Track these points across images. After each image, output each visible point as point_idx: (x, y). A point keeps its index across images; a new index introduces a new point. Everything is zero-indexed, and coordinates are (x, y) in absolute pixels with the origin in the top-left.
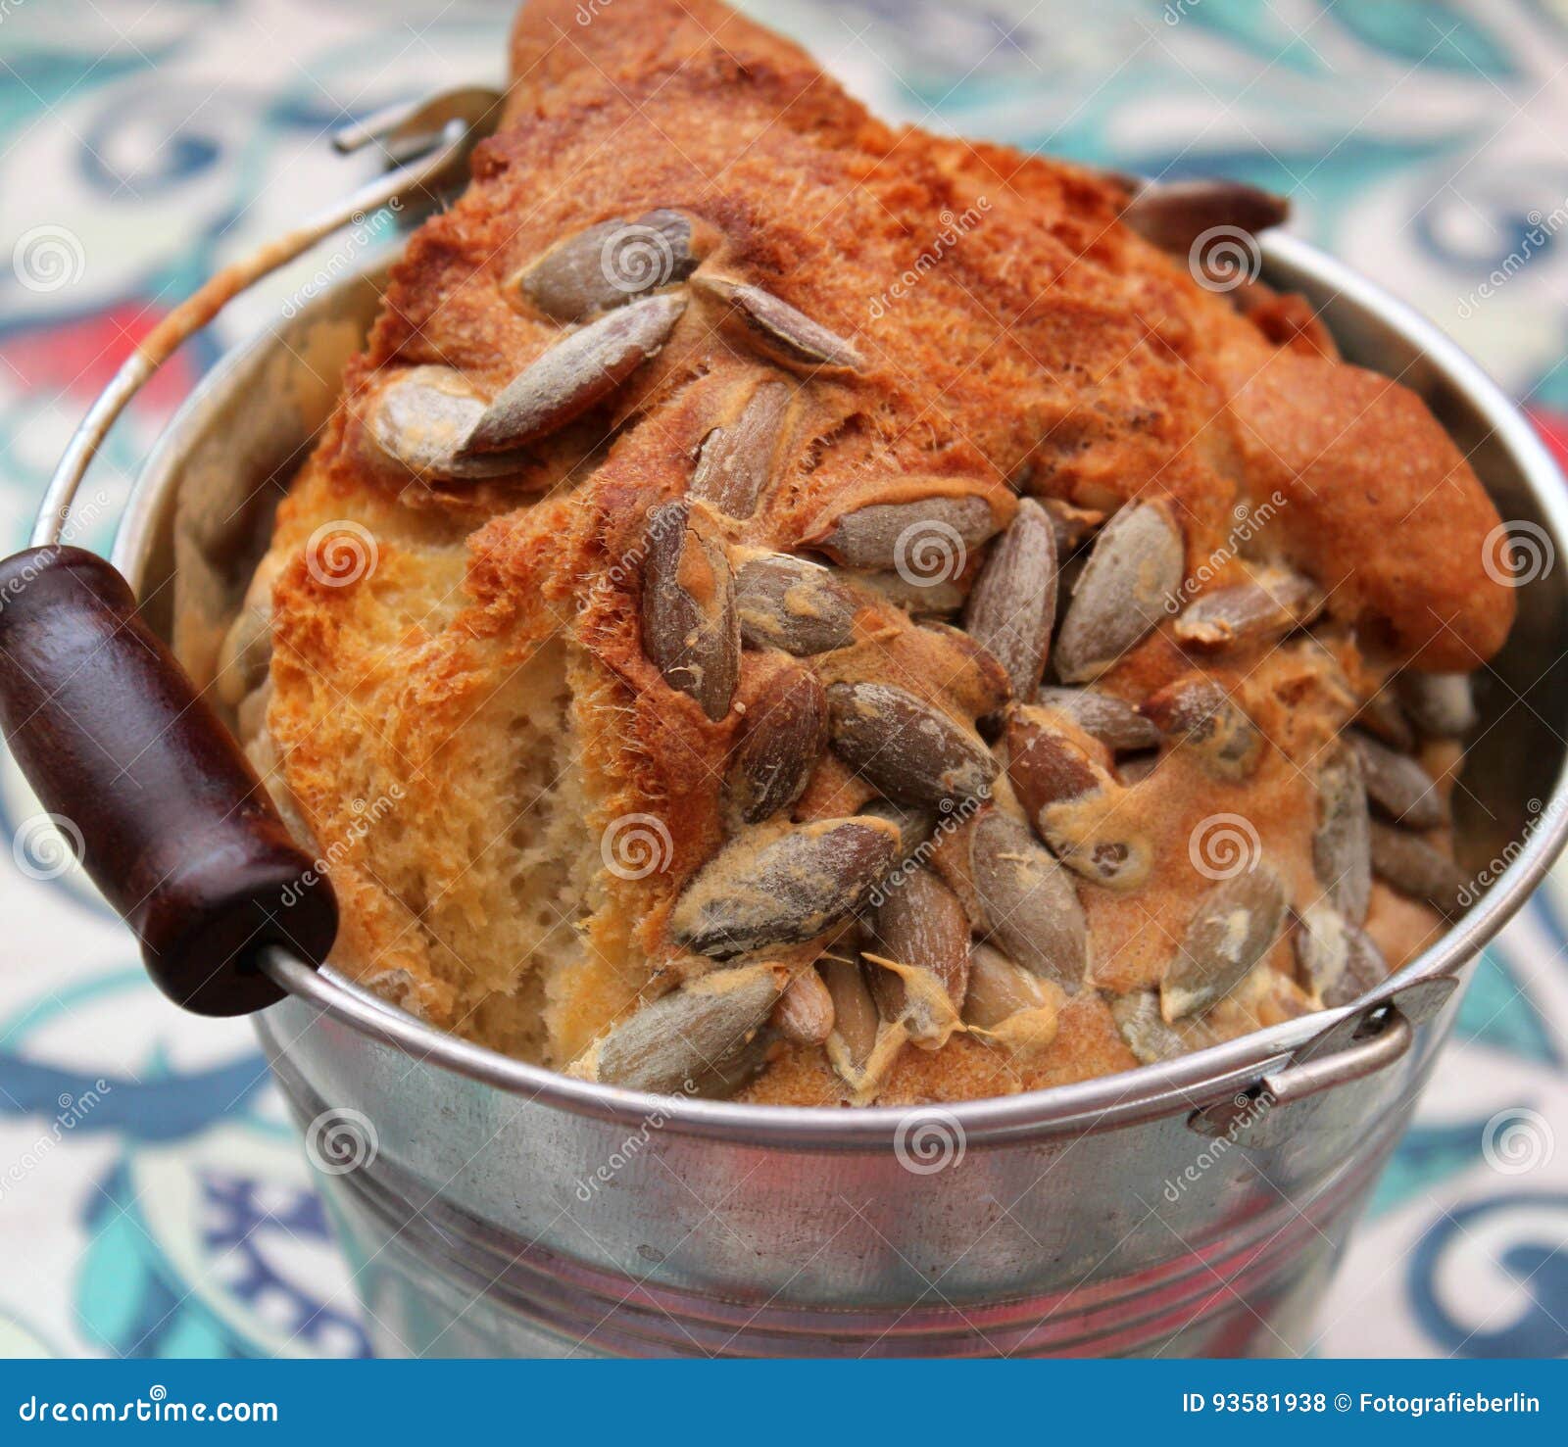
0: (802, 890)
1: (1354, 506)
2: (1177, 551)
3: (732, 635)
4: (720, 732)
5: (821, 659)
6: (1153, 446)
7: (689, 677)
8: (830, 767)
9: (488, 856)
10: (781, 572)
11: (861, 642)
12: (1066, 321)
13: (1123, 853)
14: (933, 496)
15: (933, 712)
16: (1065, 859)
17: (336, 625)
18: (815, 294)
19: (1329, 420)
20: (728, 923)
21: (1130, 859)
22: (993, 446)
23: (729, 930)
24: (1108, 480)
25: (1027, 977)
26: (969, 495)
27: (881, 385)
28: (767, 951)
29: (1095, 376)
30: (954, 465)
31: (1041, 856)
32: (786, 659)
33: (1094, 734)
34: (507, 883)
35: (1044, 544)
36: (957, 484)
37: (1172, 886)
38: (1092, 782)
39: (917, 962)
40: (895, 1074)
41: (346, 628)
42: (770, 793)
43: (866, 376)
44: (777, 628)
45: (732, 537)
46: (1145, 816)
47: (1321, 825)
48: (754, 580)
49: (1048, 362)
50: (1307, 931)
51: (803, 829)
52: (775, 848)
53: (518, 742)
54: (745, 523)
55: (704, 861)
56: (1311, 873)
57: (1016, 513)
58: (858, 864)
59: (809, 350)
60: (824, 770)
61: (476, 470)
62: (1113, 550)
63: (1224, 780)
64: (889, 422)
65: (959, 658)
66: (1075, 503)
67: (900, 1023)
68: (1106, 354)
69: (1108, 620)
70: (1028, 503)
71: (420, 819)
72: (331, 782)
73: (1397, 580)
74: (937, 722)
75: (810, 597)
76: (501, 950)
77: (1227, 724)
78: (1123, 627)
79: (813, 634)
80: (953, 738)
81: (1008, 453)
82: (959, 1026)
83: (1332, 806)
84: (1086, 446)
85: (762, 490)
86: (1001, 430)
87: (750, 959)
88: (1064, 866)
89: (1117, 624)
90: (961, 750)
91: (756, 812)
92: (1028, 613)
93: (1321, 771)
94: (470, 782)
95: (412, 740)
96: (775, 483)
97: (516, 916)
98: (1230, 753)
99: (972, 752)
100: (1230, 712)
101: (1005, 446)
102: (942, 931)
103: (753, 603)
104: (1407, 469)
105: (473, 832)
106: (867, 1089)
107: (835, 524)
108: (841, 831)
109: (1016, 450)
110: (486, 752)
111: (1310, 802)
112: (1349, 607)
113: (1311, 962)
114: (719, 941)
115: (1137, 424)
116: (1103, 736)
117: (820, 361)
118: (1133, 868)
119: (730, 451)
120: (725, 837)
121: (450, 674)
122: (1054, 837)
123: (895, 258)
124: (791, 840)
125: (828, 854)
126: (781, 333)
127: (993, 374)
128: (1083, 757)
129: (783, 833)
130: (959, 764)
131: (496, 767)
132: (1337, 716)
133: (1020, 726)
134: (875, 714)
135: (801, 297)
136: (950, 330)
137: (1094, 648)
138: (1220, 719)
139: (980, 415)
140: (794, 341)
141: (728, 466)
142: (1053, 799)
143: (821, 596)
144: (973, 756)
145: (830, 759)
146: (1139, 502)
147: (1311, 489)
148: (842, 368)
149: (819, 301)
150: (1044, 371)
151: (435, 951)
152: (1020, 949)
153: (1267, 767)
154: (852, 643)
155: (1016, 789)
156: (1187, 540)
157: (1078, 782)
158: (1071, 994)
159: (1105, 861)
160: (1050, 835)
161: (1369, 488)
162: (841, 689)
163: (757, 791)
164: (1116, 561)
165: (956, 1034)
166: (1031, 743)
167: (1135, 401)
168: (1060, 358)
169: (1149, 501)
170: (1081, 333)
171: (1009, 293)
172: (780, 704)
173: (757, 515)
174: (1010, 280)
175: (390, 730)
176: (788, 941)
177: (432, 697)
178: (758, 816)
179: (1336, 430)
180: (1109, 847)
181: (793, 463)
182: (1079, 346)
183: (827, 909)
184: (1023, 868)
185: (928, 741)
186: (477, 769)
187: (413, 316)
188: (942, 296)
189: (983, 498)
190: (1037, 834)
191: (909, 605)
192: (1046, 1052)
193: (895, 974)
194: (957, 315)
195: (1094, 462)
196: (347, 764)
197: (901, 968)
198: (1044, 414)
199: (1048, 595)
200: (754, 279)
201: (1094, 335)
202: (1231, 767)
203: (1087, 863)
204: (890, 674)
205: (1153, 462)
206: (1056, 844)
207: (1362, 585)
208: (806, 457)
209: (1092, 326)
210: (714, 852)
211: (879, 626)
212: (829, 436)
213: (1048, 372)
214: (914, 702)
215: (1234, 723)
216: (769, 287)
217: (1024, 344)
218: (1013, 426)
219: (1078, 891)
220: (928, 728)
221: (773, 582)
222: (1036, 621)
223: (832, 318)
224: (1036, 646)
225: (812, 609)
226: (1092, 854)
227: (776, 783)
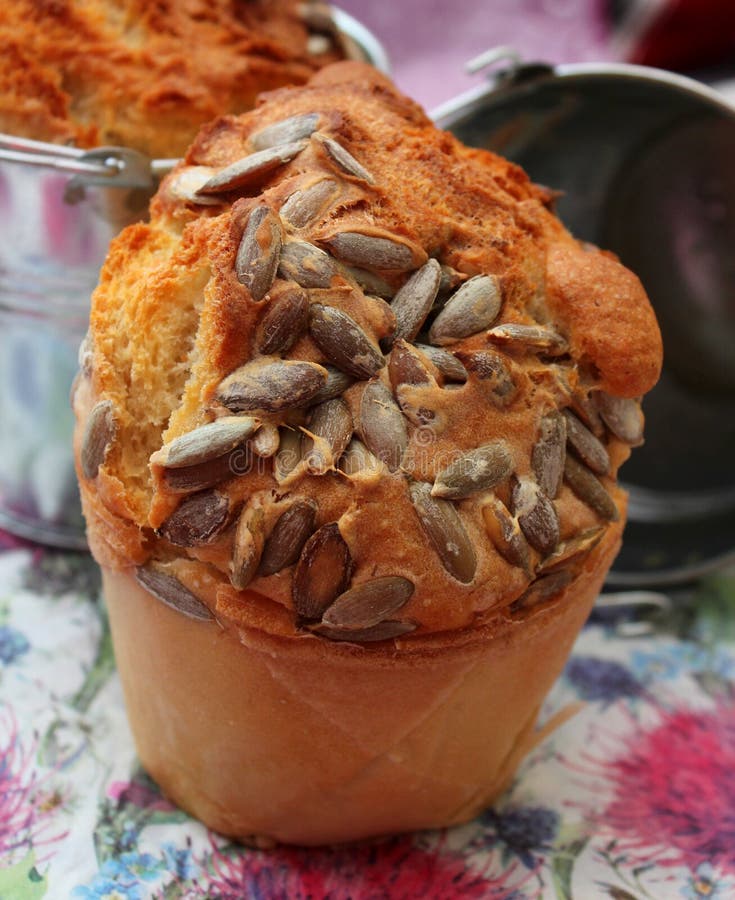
0: (275, 386)
1: (586, 305)
2: (498, 299)
3: (273, 266)
4: (255, 305)
5: (313, 291)
6: (501, 255)
7: (248, 278)
8: (306, 341)
9: (160, 360)
10: (304, 249)
11: (334, 288)
12: (477, 198)
13: (433, 416)
14: (384, 238)
15: (359, 328)
16: (406, 411)
17: (129, 257)
18: (364, 155)
19: (588, 269)
20: (240, 394)
21: (435, 420)
22: (424, 233)
23: (240, 397)
24: (474, 262)
25: (372, 457)
26: (402, 244)
27: (378, 193)
28: (255, 412)
29: (484, 224)
30: (401, 231)
31: (394, 407)
32: (296, 285)
33: (437, 366)
34: (166, 375)
35: (435, 277)
36: (400, 239)
37: (454, 440)
38: (426, 380)
39: (323, 436)
40: (300, 484)
41: (133, 259)
42: (273, 341)
43: (372, 186)
44: (296, 271)
45: (290, 233)
46: (447, 403)
47: (538, 442)
48: (291, 250)
49: (463, 212)
50: (520, 486)
51: (285, 362)
52: (269, 366)
53: (187, 315)
54: (298, 229)
55: (238, 366)
56: (529, 462)
57: (426, 262)
58: (303, 381)
59: (349, 168)
60: (302, 341)
61: (203, 200)
62: (467, 290)
63: (494, 404)
64: (378, 209)
65: (377, 309)
66: (458, 270)
67: (308, 461)
68: (492, 217)
69: (456, 319)
70: (433, 261)
71: (135, 337)
72: (106, 319)
73: (600, 341)
74: (359, 332)
75: (314, 262)
76: (156, 404)
77: (498, 376)
78: (463, 324)
79: (311, 278)
80: (364, 341)
81: (430, 239)
82: (333, 468)
83: (547, 436)
84: (469, 247)
85: (310, 219)
86: (430, 228)
87: (247, 414)
88: (403, 414)
89: (460, 321)
90: (367, 348)
91: (266, 348)
92: (417, 303)
93: (543, 417)
94: (160, 326)
95: (140, 304)
96: (317, 218)
97: (168, 391)
98: (498, 391)
99: (373, 351)
100: (501, 371)
101: (430, 235)
102: (338, 426)
103: (289, 259)
104: (617, 296)
105: (156, 348)
106: (284, 486)
107: (336, 236)
108: (300, 366)
109: (435, 238)
110: (170, 316)
111: (535, 429)
112: (577, 351)
113: (517, 501)
114: (235, 401)
115: (495, 243)
116: (441, 368)
117: (353, 174)
118: (435, 424)
119: (300, 199)
120: (249, 358)
121: (163, 278)
122: (401, 399)
123: (407, 154)
124: (278, 364)
125: (291, 373)
126: (339, 159)
127: (435, 207)
128: (425, 368)
129: (275, 361)
130: (365, 353)
131: (175, 323)
132: (558, 397)
133: (399, 348)
134: (331, 320)
135: (356, 153)
136: (421, 186)
137: (447, 330)
138: (495, 372)
139: (422, 219)
140: (343, 163)
141: (297, 205)
142: (405, 382)
143: (319, 263)
144: (372, 352)
145: (307, 337)
146: (486, 275)
147: (570, 293)
148: (361, 179)
149: (365, 158)
150: (459, 214)
151: (130, 401)
152: (372, 444)
153: (516, 406)
154: (329, 288)
155: (390, 374)
156: (504, 297)
157: (418, 378)
158: (392, 472)
159: (423, 417)
160: (400, 398)
161: (596, 298)
162: (318, 306)
163: (267, 338)
164: (467, 295)
165: (330, 471)
166: (401, 355)
167: (498, 236)
168: (469, 211)
169: (490, 276)
170: (483, 205)
171: (454, 179)
172: (286, 301)
173: (305, 227)
174: (456, 174)
175: (134, 299)
176: (265, 409)
177: (153, 285)
178: (267, 351)
179: (589, 272)
180: (426, 411)
181: (328, 213)
182: (480, 210)
183: (285, 398)
184: (383, 408)
185: (352, 339)
186: (165, 321)
187: (205, 146)
188: (423, 173)
189: (410, 248)
190: (395, 398)
191: (364, 286)
192: (371, 492)
193: (311, 438)
194: (427, 181)
195: (470, 254)
196: (115, 312)
197: (315, 437)
198: (452, 227)
199: (429, 298)
200: (337, 140)
201: (489, 208)
202: (497, 398)
203: (414, 414)
204: (343, 307)
205: (498, 262)
206: (402, 403)
207: (584, 342)
208: (334, 211)
209: (489, 204)
210: (244, 362)
211: (343, 284)
212: (348, 207)
213: (462, 216)
214: (351, 320)
215: (502, 377)
216: (343, 144)
217: (455, 201)
218: (436, 228)
219: (408, 428)
220: (353, 333)
221: (300, 252)
222: (420, 307)
223: (369, 166)
224: (417, 317)
225: (314, 267)
226: (417, 411)
227: (276, 336)
